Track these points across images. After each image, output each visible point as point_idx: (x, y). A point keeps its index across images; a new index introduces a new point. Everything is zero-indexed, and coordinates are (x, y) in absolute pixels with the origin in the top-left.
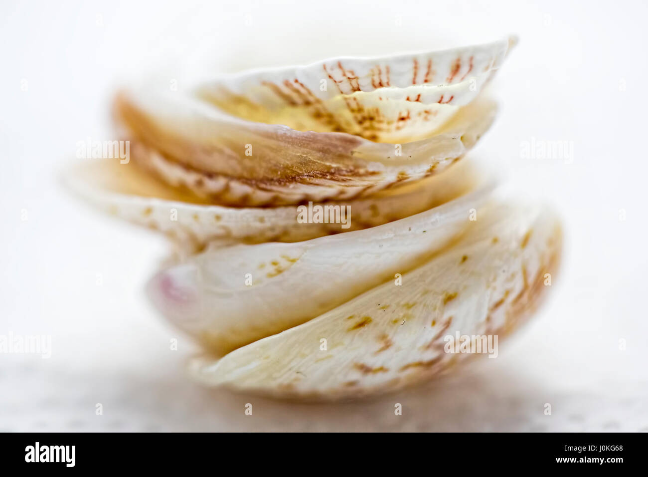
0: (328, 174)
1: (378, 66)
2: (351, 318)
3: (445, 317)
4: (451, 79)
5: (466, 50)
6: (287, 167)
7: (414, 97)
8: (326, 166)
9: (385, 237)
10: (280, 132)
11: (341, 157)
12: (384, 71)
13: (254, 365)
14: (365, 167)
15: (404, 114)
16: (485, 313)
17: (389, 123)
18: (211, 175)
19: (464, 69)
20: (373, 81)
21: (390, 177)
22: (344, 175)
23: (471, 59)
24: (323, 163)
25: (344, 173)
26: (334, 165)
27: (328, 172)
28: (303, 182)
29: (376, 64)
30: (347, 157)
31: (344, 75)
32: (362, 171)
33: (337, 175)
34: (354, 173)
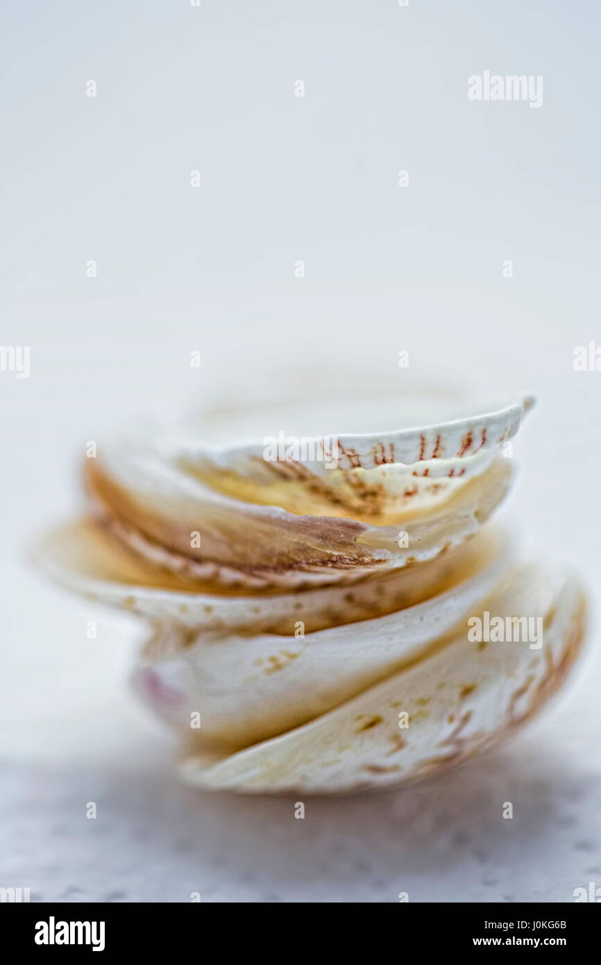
0: (329, 562)
1: (380, 444)
2: (359, 718)
3: (463, 711)
4: (462, 453)
5: (478, 423)
6: (282, 554)
7: (421, 471)
8: (327, 554)
9: (395, 629)
10: (274, 516)
11: (343, 544)
12: (387, 448)
13: (255, 772)
14: (370, 555)
15: (411, 489)
16: (505, 703)
17: (395, 498)
18: (198, 559)
19: (477, 443)
20: (376, 458)
21: (398, 563)
22: (348, 564)
23: (484, 431)
24: (323, 550)
25: (347, 561)
26: (336, 553)
27: (329, 561)
28: (301, 569)
29: (378, 441)
30: (351, 544)
31: (344, 453)
32: (367, 559)
33: (340, 564)
34: (359, 562)
